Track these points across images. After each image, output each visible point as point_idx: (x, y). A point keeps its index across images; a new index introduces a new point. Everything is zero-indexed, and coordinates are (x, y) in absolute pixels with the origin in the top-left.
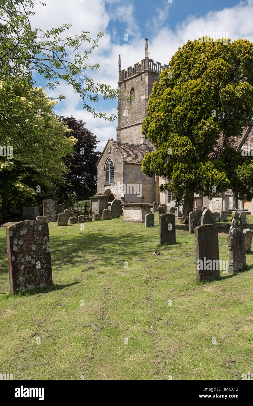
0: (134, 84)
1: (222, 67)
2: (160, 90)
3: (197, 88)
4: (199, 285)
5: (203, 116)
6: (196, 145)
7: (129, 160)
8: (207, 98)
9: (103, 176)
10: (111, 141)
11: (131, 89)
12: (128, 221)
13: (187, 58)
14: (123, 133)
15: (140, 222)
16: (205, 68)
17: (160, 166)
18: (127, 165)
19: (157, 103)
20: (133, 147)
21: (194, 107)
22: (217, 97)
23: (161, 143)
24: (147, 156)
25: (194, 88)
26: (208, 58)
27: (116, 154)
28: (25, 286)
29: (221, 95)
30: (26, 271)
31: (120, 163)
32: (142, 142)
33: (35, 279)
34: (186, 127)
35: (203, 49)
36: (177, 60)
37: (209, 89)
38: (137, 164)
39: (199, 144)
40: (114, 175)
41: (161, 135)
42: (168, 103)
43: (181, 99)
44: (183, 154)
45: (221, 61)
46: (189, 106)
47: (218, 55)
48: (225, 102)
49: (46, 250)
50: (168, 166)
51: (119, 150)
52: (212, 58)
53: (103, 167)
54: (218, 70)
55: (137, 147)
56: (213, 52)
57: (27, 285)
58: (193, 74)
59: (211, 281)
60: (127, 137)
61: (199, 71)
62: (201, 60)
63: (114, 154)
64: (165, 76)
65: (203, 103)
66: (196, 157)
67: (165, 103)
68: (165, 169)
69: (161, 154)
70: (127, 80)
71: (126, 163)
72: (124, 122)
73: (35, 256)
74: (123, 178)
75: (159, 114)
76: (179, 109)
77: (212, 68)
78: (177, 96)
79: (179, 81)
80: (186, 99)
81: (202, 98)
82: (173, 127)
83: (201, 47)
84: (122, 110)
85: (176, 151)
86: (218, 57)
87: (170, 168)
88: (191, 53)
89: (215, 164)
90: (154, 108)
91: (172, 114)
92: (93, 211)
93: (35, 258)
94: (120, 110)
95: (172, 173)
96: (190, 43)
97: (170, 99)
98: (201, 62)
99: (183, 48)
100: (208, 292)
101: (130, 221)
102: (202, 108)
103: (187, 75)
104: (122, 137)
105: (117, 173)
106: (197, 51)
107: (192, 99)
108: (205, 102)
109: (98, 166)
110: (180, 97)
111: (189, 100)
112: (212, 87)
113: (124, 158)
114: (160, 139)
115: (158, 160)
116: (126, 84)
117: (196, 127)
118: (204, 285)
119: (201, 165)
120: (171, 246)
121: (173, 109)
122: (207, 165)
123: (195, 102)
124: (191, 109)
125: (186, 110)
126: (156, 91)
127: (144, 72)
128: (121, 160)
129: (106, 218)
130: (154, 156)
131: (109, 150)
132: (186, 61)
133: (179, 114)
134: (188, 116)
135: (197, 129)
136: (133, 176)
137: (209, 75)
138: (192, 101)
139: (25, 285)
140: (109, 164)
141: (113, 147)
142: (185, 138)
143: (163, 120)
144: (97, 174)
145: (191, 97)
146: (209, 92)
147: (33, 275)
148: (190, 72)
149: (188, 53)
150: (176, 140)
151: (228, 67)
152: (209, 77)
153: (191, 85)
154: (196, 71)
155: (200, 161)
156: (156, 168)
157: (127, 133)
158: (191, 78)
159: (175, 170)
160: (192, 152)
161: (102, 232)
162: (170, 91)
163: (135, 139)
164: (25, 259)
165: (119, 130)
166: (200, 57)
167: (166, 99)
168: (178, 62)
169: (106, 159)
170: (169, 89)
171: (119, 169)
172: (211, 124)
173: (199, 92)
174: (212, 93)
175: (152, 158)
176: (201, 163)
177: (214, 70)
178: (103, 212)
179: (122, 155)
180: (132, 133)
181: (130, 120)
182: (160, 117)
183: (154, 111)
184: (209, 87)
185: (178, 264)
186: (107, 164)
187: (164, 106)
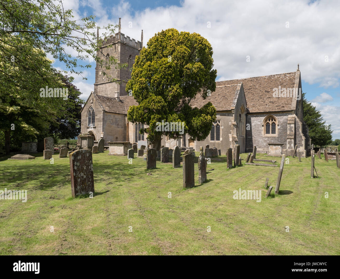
0: (109, 51)
1: (185, 51)
2: (141, 62)
3: (169, 64)
4: (185, 190)
5: (172, 83)
6: (167, 102)
7: (107, 109)
8: (175, 72)
9: (86, 121)
10: (93, 94)
11: (106, 54)
12: (113, 155)
13: (162, 42)
14: (99, 88)
15: (122, 155)
16: (174, 51)
17: (141, 115)
18: (105, 113)
19: (139, 71)
20: (109, 99)
21: (166, 77)
22: (181, 72)
23: (142, 100)
24: (131, 108)
25: (167, 63)
26: (175, 44)
27: (97, 104)
28: (81, 193)
29: (185, 70)
30: (81, 182)
31: (100, 111)
32: (116, 96)
33: (86, 188)
34: (160, 90)
35: (172, 38)
36: (154, 43)
37: (176, 65)
38: (113, 113)
39: (169, 102)
40: (95, 120)
41: (143, 94)
42: (148, 72)
43: (157, 70)
44: (158, 108)
45: (184, 48)
46: (163, 75)
47: (182, 43)
48: (187, 75)
49: (91, 169)
50: (148, 116)
51: (100, 101)
52: (178, 44)
53: (86, 113)
54: (182, 53)
55: (112, 100)
56: (179, 40)
57: (82, 192)
58: (165, 53)
59: (191, 188)
60: (102, 91)
61: (170, 52)
62: (171, 45)
63: (95, 104)
64: (145, 53)
65: (172, 74)
66: (167, 111)
67: (146, 72)
68: (145, 118)
69: (143, 107)
70: (104, 47)
71: (105, 112)
72: (100, 79)
73: (85, 173)
74: (102, 123)
75: (142, 80)
76: (156, 77)
77: (179, 52)
78: (155, 68)
79: (155, 57)
80: (161, 70)
81: (172, 71)
82: (151, 89)
83: (171, 36)
84: (99, 70)
85: (153, 106)
86: (182, 44)
87: (149, 117)
88: (164, 39)
89: (179, 116)
90: (137, 74)
91: (151, 80)
92: (82, 147)
93: (86, 174)
94: (97, 70)
95: (150, 121)
96: (163, 32)
97: (150, 70)
98: (171, 46)
99: (158, 35)
100: (191, 193)
101: (114, 155)
102: (172, 78)
103: (161, 54)
104: (98, 91)
105: (98, 119)
106: (168, 38)
107: (165, 71)
108: (174, 74)
109: (82, 113)
110: (157, 69)
111: (163, 71)
112: (178, 64)
113: (103, 108)
114: (142, 97)
115: (140, 112)
116: (103, 50)
117: (168, 90)
118: (188, 190)
119: (170, 116)
120: (155, 170)
121: (151, 77)
122: (174, 116)
123: (167, 73)
124: (164, 78)
125: (161, 78)
126: (138, 62)
127: (117, 43)
128: (101, 109)
129: (95, 152)
130: (137, 109)
131: (92, 101)
132: (161, 44)
133: (156, 80)
134: (162, 82)
135: (168, 92)
136: (110, 122)
137: (176, 56)
138: (165, 72)
139: (81, 191)
140: (91, 112)
141: (95, 99)
142: (160, 97)
143: (145, 83)
144: (81, 119)
145: (165, 70)
146: (176, 67)
147: (85, 186)
148: (163, 52)
149: (162, 38)
150: (153, 98)
151: (189, 52)
152: (176, 57)
153: (164, 61)
154: (167, 52)
155: (169, 113)
156: (139, 117)
157: (103, 88)
158: (164, 56)
159: (153, 119)
160: (164, 107)
161: (98, 162)
162: (150, 64)
163: (109, 93)
164: (80, 175)
165: (96, 85)
166: (170, 42)
167: (147, 70)
168: (155, 44)
169: (88, 108)
170: (149, 62)
171: (99, 116)
172: (178, 89)
173: (170, 67)
174: (178, 68)
175: (136, 110)
176: (170, 115)
177: (180, 53)
178: (93, 148)
179: (102, 105)
180: (107, 88)
181: (106, 78)
182: (142, 82)
183: (138, 77)
184: (176, 64)
185: (167, 180)
186: (89, 111)
187: (146, 74)
